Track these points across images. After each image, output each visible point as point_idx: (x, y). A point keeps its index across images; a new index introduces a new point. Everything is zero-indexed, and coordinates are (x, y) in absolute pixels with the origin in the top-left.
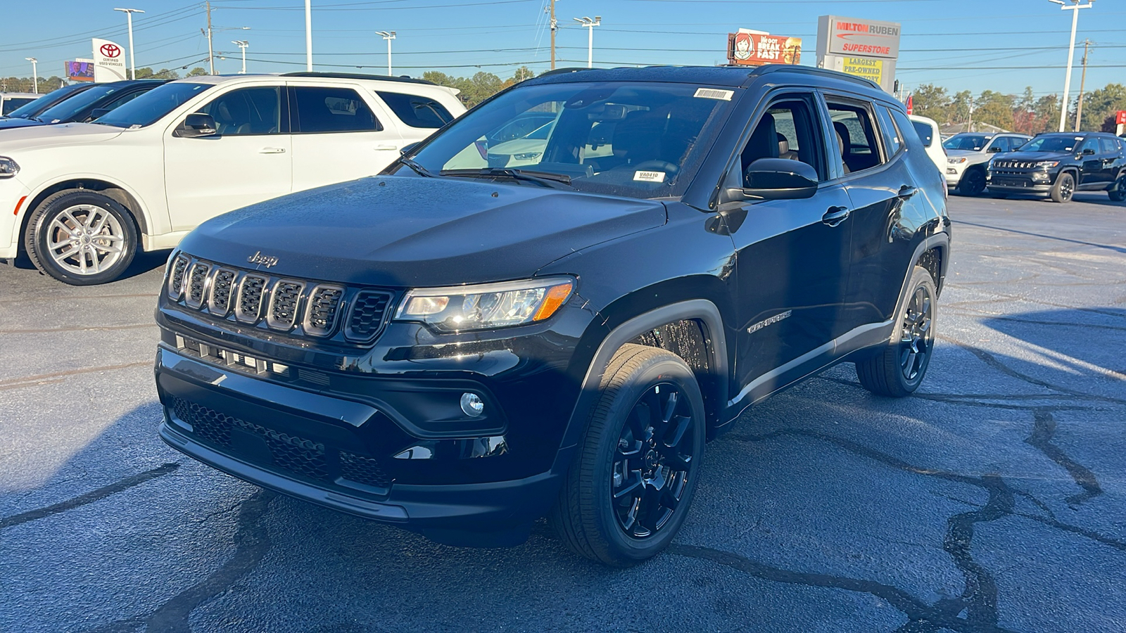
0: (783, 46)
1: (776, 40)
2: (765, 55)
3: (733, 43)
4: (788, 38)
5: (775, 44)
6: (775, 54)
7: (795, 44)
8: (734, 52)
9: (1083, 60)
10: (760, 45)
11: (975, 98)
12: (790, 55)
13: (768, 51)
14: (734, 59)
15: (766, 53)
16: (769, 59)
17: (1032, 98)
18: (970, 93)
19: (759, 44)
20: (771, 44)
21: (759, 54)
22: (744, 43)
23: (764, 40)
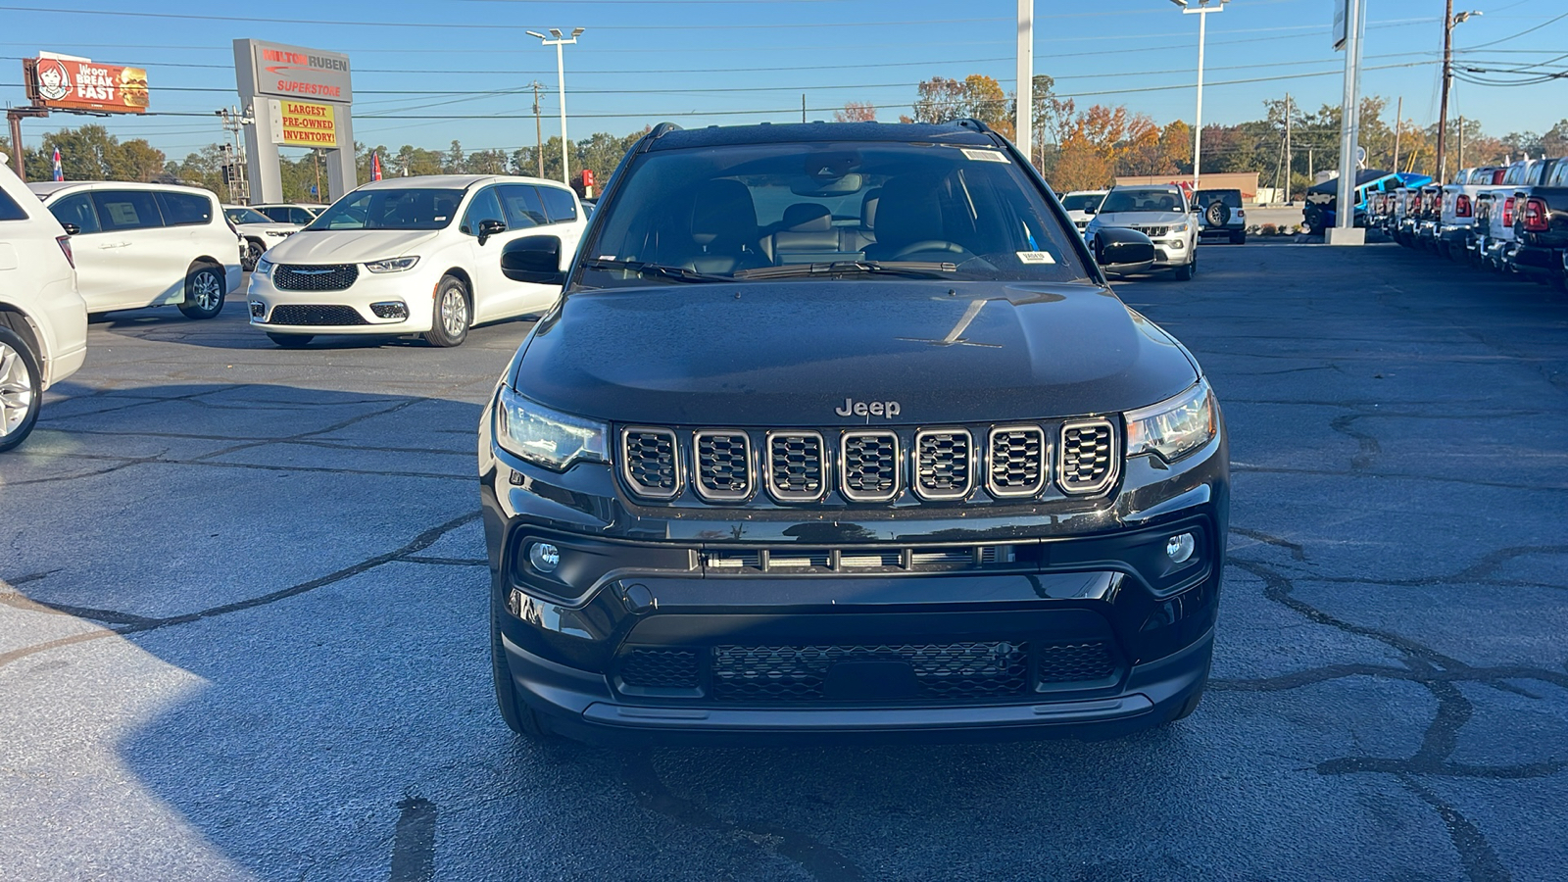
0: (117, 80)
1: (106, 71)
2: (91, 93)
3: (32, 72)
4: (124, 68)
5: (104, 77)
6: (107, 92)
7: (138, 77)
8: (37, 88)
9: (535, 108)
10: (79, 78)
11: (393, 156)
12: (132, 93)
13: (95, 87)
14: (39, 98)
15: (91, 89)
16: (99, 100)
17: (461, 156)
18: (385, 149)
19: (78, 76)
20: (98, 76)
21: (81, 93)
22: (53, 74)
23: (84, 70)
